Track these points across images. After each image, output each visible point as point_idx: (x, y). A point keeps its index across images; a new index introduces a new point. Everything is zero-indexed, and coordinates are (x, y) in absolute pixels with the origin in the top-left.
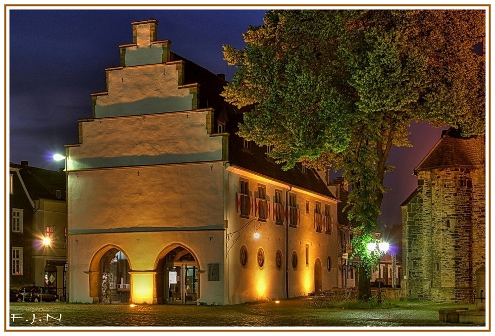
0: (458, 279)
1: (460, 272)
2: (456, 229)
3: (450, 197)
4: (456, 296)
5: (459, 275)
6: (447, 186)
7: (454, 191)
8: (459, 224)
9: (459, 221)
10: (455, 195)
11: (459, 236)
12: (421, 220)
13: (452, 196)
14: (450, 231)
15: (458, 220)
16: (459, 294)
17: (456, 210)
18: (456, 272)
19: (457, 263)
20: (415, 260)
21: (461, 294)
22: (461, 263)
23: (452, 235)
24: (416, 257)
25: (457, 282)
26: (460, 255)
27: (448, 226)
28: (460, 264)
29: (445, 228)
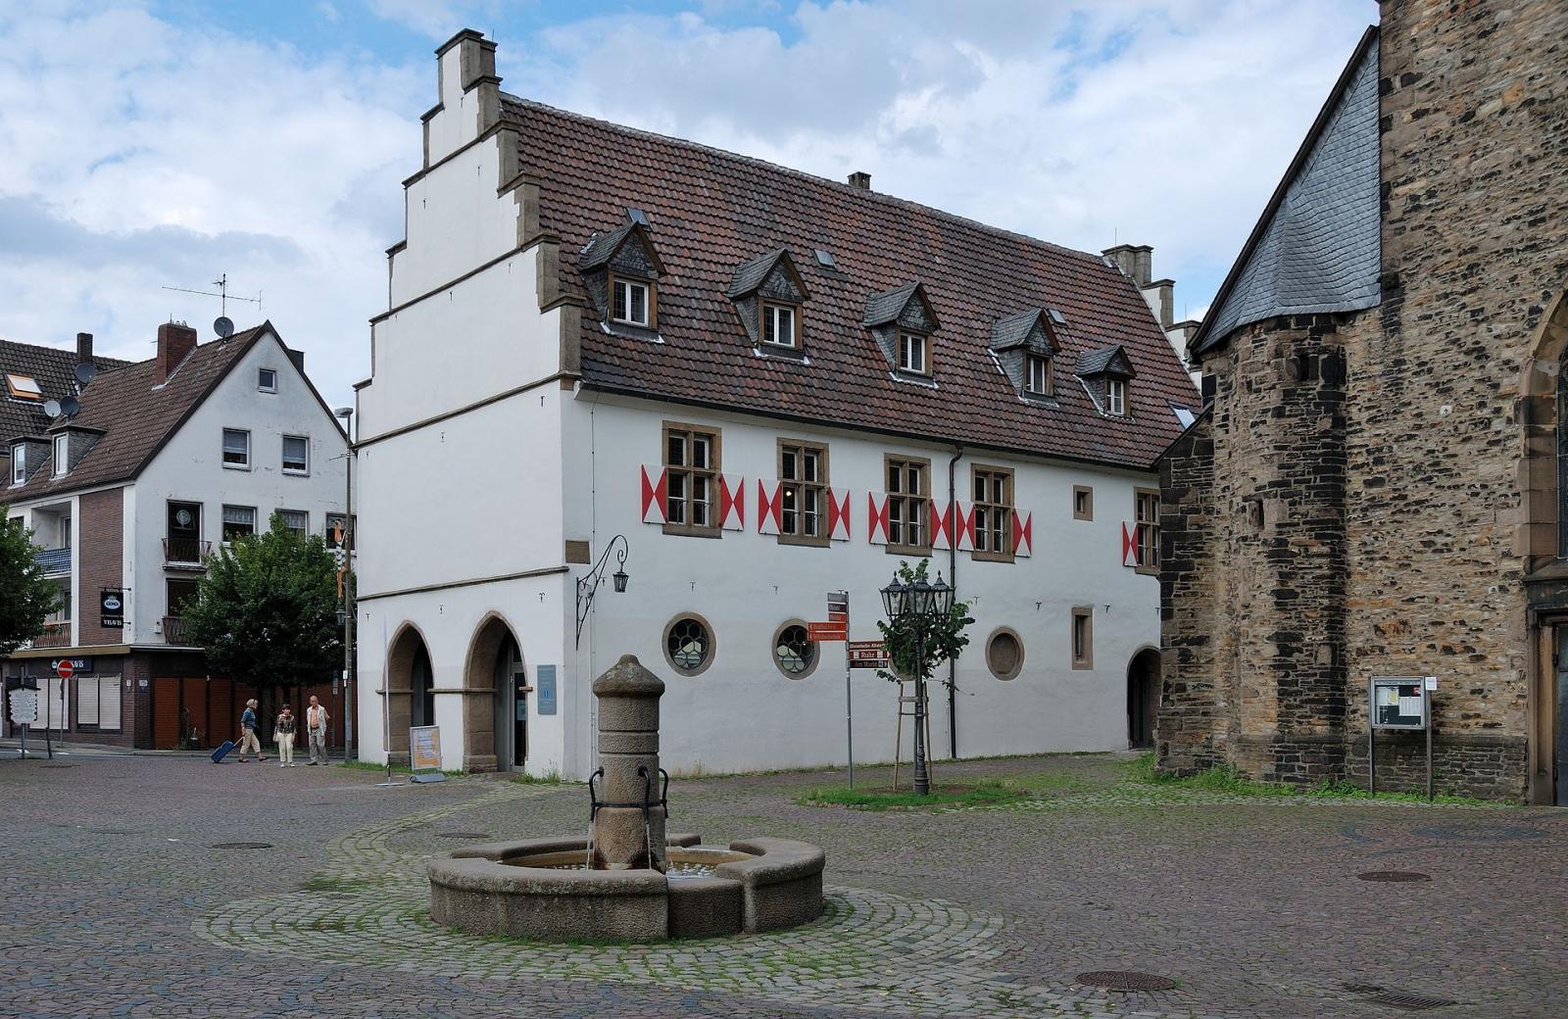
0: (1288, 706)
1: (1296, 683)
2: (1280, 533)
3: (1264, 422)
4: (1278, 768)
5: (1290, 694)
6: (1254, 387)
7: (1274, 399)
8: (1292, 515)
9: (1292, 504)
10: (1279, 413)
11: (1294, 555)
12: (1209, 511)
13: (1269, 418)
14: (1265, 542)
15: (1286, 501)
16: (1289, 760)
17: (1281, 467)
18: (1281, 683)
19: (1285, 651)
20: (1184, 645)
21: (1297, 759)
22: (1301, 651)
23: (1270, 555)
24: (1192, 634)
25: (1284, 719)
26: (1295, 623)
27: (1261, 522)
28: (1296, 655)
29: (1249, 531)
